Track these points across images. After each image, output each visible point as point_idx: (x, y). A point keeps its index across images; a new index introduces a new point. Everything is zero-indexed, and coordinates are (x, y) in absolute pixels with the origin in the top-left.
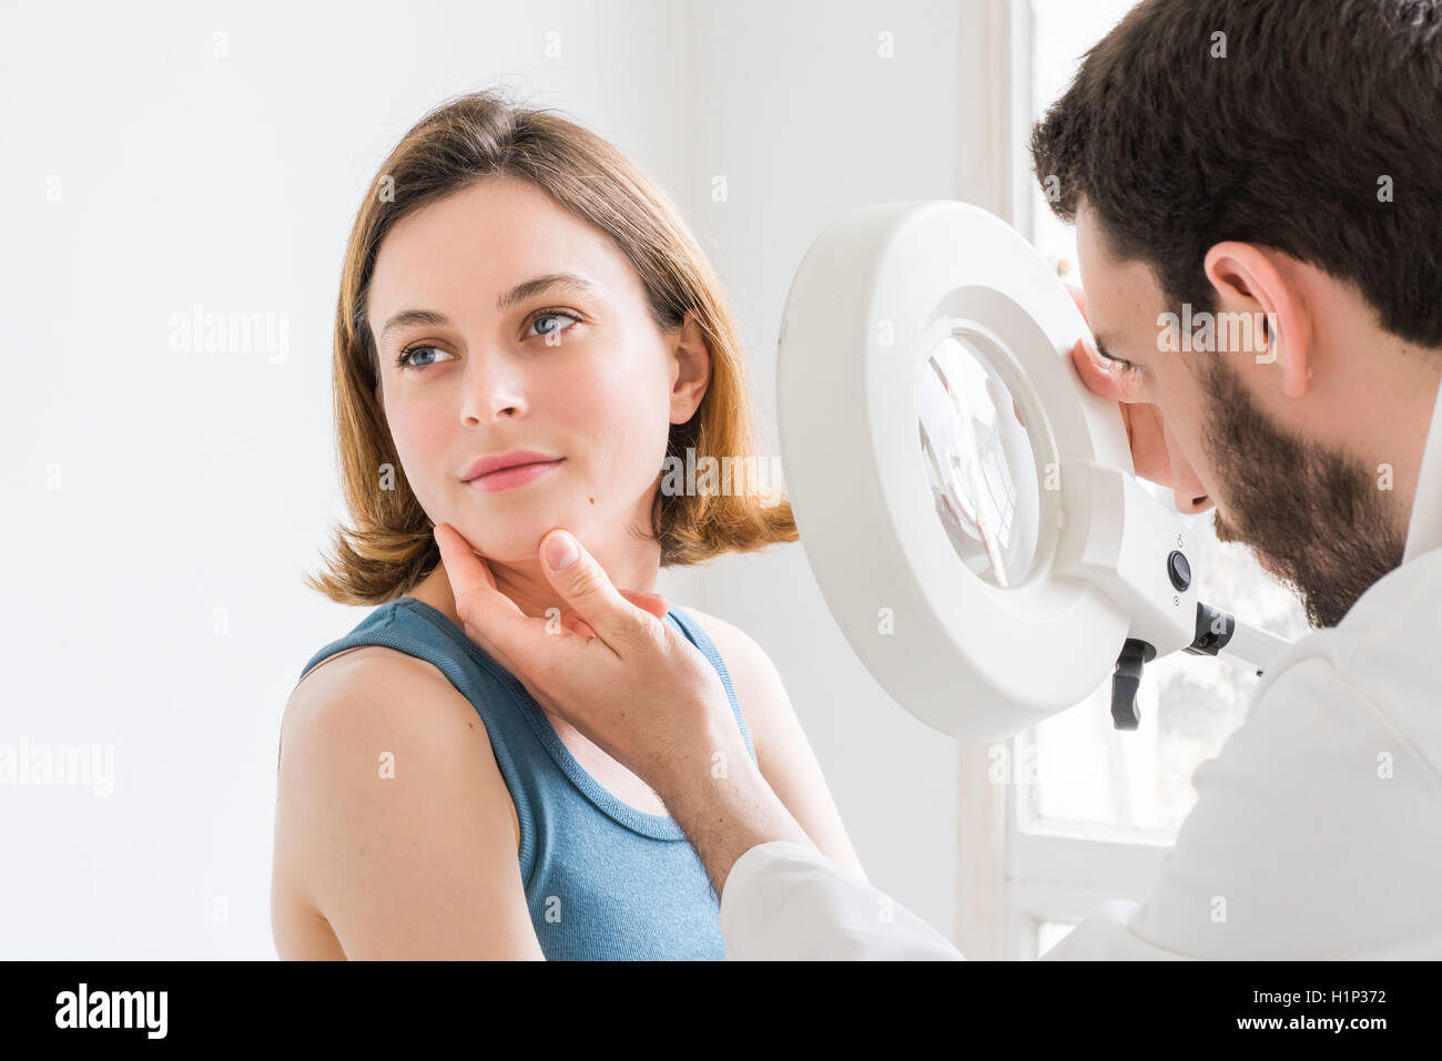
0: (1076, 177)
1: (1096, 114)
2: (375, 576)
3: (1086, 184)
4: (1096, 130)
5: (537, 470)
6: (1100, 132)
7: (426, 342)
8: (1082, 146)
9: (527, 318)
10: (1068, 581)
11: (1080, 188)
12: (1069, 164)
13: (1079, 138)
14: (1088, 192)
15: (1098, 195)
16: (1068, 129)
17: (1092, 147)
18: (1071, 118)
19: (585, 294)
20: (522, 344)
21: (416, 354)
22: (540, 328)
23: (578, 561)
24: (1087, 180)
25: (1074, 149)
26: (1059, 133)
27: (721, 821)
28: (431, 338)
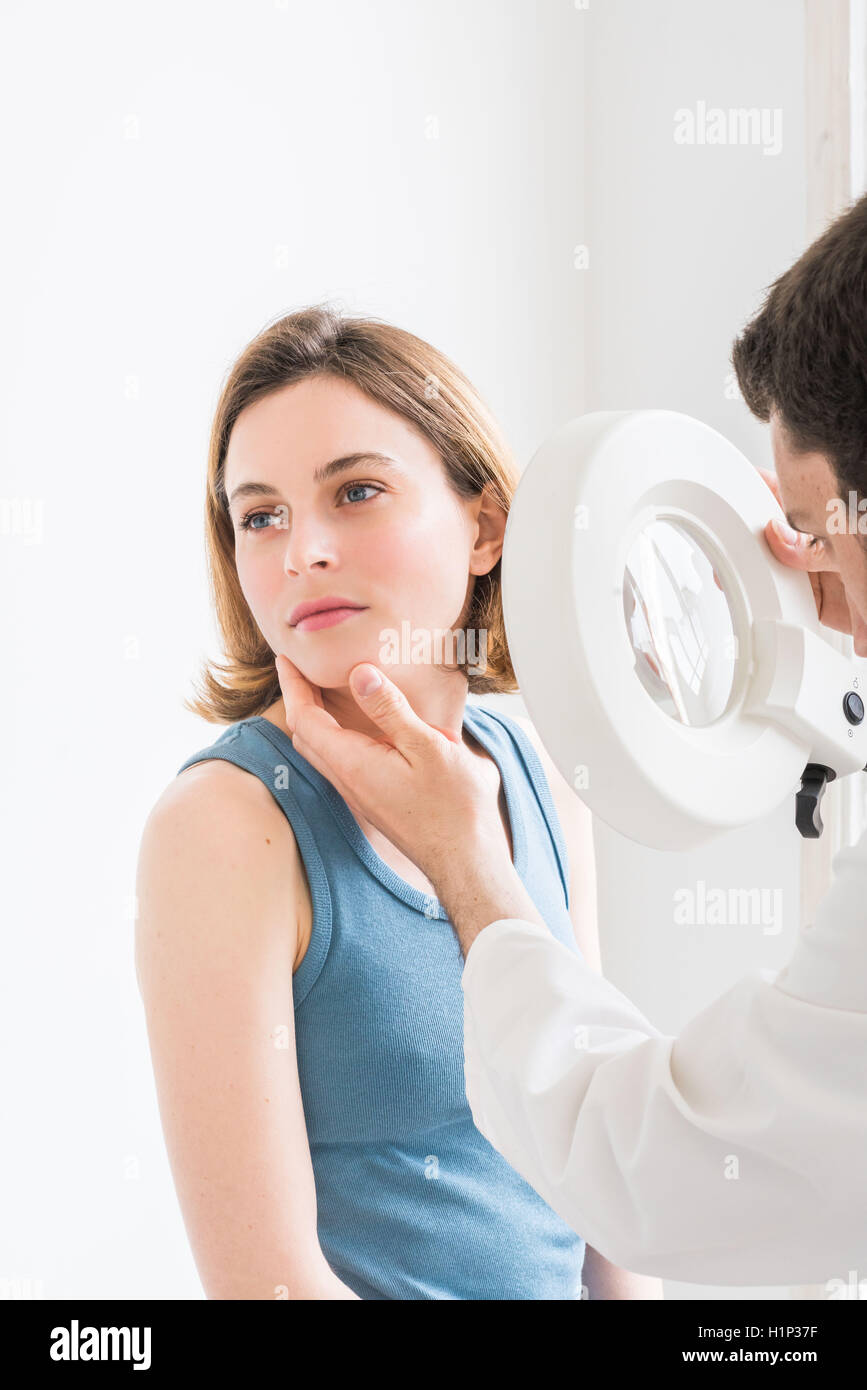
0: (766, 385)
1: (780, 334)
2: (234, 703)
3: (773, 390)
4: (780, 347)
5: (342, 613)
6: (783, 347)
7: (261, 509)
8: (770, 360)
9: (341, 488)
10: (754, 719)
11: (770, 394)
12: (761, 374)
13: (768, 352)
14: (776, 397)
15: (782, 399)
16: (760, 345)
17: (777, 361)
18: (762, 337)
19: (387, 469)
20: (338, 510)
21: (257, 519)
22: (352, 496)
23: (381, 687)
24: (775, 386)
25: (765, 362)
26: (753, 349)
27: (476, 899)
28: (263, 506)
